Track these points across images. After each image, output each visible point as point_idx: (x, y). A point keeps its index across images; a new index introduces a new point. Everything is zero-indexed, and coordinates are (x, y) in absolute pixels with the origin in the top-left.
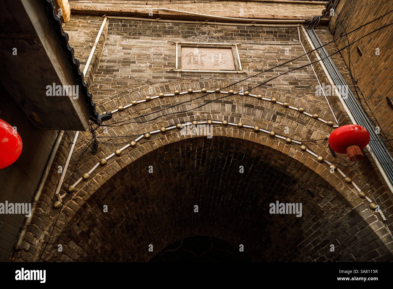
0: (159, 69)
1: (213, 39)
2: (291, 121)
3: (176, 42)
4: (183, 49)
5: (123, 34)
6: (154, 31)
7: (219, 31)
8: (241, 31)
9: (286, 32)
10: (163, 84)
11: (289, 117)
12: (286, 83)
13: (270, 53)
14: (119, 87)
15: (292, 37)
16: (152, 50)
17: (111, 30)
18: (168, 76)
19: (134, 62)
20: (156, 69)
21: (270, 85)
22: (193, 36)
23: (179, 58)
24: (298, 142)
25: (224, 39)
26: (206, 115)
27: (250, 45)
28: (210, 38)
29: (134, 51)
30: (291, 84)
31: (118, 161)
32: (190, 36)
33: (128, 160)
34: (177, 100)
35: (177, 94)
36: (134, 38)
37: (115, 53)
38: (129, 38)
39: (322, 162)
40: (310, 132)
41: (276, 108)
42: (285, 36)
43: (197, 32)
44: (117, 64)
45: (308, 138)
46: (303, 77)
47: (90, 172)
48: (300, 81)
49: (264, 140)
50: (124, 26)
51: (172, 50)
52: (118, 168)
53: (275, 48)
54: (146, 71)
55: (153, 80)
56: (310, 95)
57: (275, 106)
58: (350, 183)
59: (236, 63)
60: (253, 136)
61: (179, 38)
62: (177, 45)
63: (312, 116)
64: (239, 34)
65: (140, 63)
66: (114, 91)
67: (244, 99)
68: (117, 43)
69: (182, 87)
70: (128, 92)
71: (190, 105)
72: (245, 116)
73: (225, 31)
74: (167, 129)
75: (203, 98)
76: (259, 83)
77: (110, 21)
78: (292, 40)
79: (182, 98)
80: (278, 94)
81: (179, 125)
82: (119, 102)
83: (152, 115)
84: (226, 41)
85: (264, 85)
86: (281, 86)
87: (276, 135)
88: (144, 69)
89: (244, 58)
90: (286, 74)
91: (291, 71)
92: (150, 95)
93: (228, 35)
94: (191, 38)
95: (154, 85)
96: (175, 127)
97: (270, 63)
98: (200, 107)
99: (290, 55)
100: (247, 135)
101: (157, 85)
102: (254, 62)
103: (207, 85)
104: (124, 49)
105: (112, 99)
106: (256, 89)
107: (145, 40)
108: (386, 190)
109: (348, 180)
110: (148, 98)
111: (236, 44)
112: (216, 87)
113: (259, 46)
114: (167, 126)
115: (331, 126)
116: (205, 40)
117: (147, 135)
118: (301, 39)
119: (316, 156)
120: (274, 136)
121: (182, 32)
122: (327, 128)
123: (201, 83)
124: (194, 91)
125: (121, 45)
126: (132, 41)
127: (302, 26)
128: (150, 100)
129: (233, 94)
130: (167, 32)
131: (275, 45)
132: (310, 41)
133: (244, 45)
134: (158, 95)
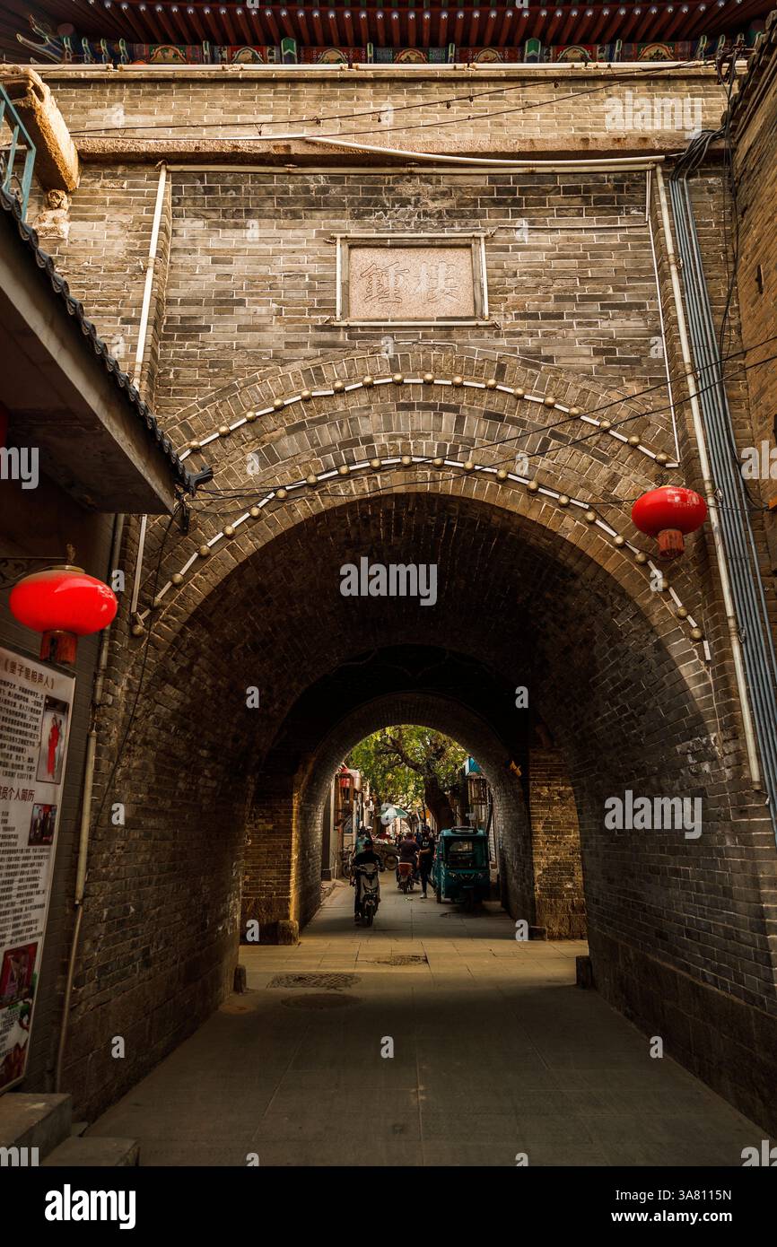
0: (299, 320)
1: (428, 219)
2: (579, 452)
3: (335, 235)
4: (355, 253)
5: (208, 214)
6: (281, 202)
7: (444, 194)
8: (500, 192)
9: (614, 188)
10: (308, 363)
11: (576, 444)
12: (586, 352)
13: (564, 258)
14: (215, 375)
15: (630, 202)
16: (282, 263)
17: (178, 204)
18: (318, 339)
19: (241, 303)
20: (291, 321)
21: (549, 359)
22: (378, 211)
23: (343, 284)
24: (582, 505)
25: (456, 217)
26: (399, 442)
28: (419, 217)
29: (239, 267)
30: (597, 352)
31: (231, 549)
32: (370, 213)
33: (249, 546)
34: (340, 405)
35: (340, 391)
36: (237, 226)
37: (195, 277)
38: (224, 227)
39: (622, 547)
40: (613, 480)
41: (552, 422)
42: (612, 200)
43: (388, 199)
44: (203, 309)
45: (606, 494)
46: (631, 333)
47: (183, 572)
48: (620, 344)
49: (514, 499)
50: (209, 190)
51: (326, 260)
52: (232, 562)
53: (580, 240)
54: (269, 328)
55: (286, 353)
56: (635, 383)
57: (550, 415)
59: (478, 297)
60: (493, 492)
61: (343, 221)
62: (338, 240)
63: (625, 440)
64: (493, 200)
65: (256, 302)
66: (206, 385)
67: (486, 399)
68: (197, 243)
69: (350, 368)
70: (236, 389)
71: (368, 417)
72: (481, 443)
73: (459, 194)
74: (320, 478)
75: (395, 398)
76: (526, 352)
77: (175, 177)
78: (628, 213)
79: (351, 400)
80: (563, 383)
81: (344, 470)
82: (218, 414)
83: (289, 444)
84: (460, 225)
85: (535, 358)
86: (575, 360)
87: (540, 490)
88: (266, 320)
89: (497, 279)
90: (589, 324)
91: (607, 314)
92: (281, 395)
93: (465, 205)
94: (372, 219)
95: (289, 367)
96: (336, 473)
97: (559, 290)
98: (388, 422)
99: (612, 262)
100: (482, 488)
101: (296, 367)
102: (520, 288)
103: (405, 364)
104: (215, 261)
105: (203, 405)
106: (516, 370)
107: (263, 230)
108: (719, 609)
109: (663, 585)
110: (278, 404)
111: (483, 235)
112: (426, 367)
113: (541, 236)
114: (319, 472)
115: (663, 464)
116: (408, 223)
117: (282, 493)
118: (650, 208)
119: (614, 535)
120: (536, 492)
121: (351, 203)
122: (652, 470)
123: (393, 359)
124: (376, 382)
125: (207, 250)
126: (231, 237)
127: (660, 170)
128: (283, 406)
129: (462, 386)
130: (314, 204)
131: (582, 230)
132: (667, 224)
133: (502, 236)
134: (300, 394)
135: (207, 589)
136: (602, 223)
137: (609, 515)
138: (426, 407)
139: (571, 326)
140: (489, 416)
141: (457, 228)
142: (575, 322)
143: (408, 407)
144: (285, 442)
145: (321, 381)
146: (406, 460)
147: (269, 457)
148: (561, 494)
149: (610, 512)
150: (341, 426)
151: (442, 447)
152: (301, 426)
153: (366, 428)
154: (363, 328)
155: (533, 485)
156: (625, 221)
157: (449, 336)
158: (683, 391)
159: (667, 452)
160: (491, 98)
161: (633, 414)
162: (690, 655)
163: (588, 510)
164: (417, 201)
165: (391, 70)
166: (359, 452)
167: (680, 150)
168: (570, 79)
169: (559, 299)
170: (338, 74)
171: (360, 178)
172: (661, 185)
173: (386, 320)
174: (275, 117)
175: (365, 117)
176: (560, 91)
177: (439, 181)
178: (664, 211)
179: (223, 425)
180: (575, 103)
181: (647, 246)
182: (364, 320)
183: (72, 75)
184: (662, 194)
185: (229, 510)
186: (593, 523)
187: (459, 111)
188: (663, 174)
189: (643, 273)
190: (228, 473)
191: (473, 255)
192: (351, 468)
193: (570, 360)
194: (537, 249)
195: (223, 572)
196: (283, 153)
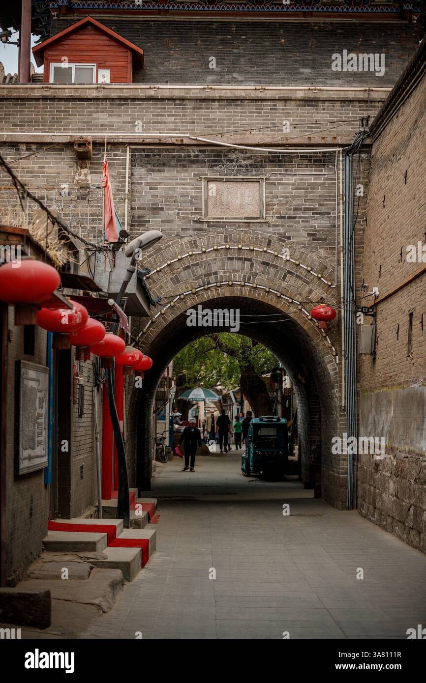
0: (187, 218)
1: (242, 168)
2: (298, 280)
3: (201, 176)
4: (210, 183)
5: (147, 165)
6: (178, 161)
7: (248, 158)
8: (272, 157)
9: (322, 156)
10: (191, 238)
11: (297, 276)
12: (304, 235)
13: (299, 189)
15: (329, 162)
16: (179, 190)
17: (134, 162)
18: (195, 227)
19: (162, 209)
20: (183, 218)
21: (289, 238)
22: (220, 165)
23: (205, 201)
24: (297, 303)
25: (254, 168)
26: (228, 274)
27: (279, 177)
28: (238, 167)
30: (309, 235)
31: (164, 318)
32: (216, 166)
33: (171, 317)
34: (204, 258)
35: (204, 252)
36: (159, 171)
37: (143, 196)
38: (153, 171)
39: (311, 320)
40: (310, 292)
41: (288, 267)
42: (321, 161)
43: (224, 160)
44: (146, 212)
45: (307, 299)
46: (323, 226)
47: (146, 328)
48: (319, 231)
49: (272, 300)
50: (147, 156)
51: (197, 188)
52: (164, 324)
53: (306, 180)
54: (174, 221)
55: (182, 233)
56: (322, 249)
57: (288, 263)
58: (325, 337)
60: (263, 296)
61: (205, 169)
62: (203, 179)
63: (316, 275)
64: (270, 160)
65: (168, 209)
67: (263, 256)
68: (142, 179)
69: (208, 241)
70: (162, 249)
71: (215, 263)
72: (260, 275)
73: (255, 158)
74: (197, 290)
75: (226, 255)
76: (279, 234)
77: (132, 150)
78: (328, 167)
79: (209, 255)
80: (294, 249)
81: (206, 287)
82: (156, 261)
83: (184, 275)
84: (255, 171)
85: (283, 237)
86: (300, 239)
87: (282, 296)
88: (171, 218)
89: (270, 199)
90: (307, 222)
91: (314, 217)
92: (180, 254)
93: (258, 162)
94: (218, 168)
95: (183, 240)
96: (203, 288)
97: (296, 205)
98: (223, 266)
99: (319, 191)
100: (259, 294)
101: (186, 240)
102: (280, 204)
103: (231, 239)
104: (150, 189)
105: (149, 257)
106: (276, 243)
107: (170, 173)
108: (341, 346)
109: (324, 334)
110: (179, 257)
111: (265, 177)
112: (239, 241)
113: (290, 177)
114: (196, 287)
115: (330, 286)
116: (233, 170)
117: (182, 296)
118: (337, 167)
119: (308, 315)
120: (280, 297)
121: (209, 161)
122: (326, 288)
123: (226, 237)
124: (219, 248)
125: (147, 183)
126: (156, 177)
127: (341, 151)
128: (182, 259)
129: (253, 250)
130: (193, 162)
131: (307, 175)
132: (341, 178)
133: (273, 177)
134: (188, 252)
135: (156, 334)
136: (316, 171)
137: (307, 307)
138: (239, 259)
139: (299, 222)
140: (264, 263)
141: (254, 173)
142: (301, 220)
143: (231, 259)
144: (183, 274)
145: (197, 246)
146: (230, 283)
147: (176, 280)
148: (290, 298)
149: (308, 305)
150: (205, 267)
151: (244, 276)
152: (188, 267)
153: (214, 268)
154: (213, 222)
155: (279, 294)
156: (326, 170)
157: (249, 226)
158: (339, 258)
159: (332, 280)
160: (271, 109)
161: (320, 264)
162: (332, 361)
163: (299, 305)
164: (237, 161)
165: (226, 89)
166: (212, 279)
167: (350, 145)
168: (307, 100)
169: (295, 209)
170: (203, 95)
171: (213, 151)
172: (341, 158)
173: (223, 218)
174: (175, 119)
175: (214, 119)
176: (302, 106)
177: (246, 153)
178: (341, 172)
179: (158, 266)
180: (308, 113)
181: (334, 184)
182: (214, 219)
183: (84, 95)
184: (341, 163)
185: (162, 303)
186: (301, 310)
187: (257, 116)
188: (342, 153)
189: (331, 198)
190: (161, 287)
191: (261, 186)
192: (209, 286)
193: (298, 239)
194: (288, 184)
195: (161, 328)
196: (180, 143)
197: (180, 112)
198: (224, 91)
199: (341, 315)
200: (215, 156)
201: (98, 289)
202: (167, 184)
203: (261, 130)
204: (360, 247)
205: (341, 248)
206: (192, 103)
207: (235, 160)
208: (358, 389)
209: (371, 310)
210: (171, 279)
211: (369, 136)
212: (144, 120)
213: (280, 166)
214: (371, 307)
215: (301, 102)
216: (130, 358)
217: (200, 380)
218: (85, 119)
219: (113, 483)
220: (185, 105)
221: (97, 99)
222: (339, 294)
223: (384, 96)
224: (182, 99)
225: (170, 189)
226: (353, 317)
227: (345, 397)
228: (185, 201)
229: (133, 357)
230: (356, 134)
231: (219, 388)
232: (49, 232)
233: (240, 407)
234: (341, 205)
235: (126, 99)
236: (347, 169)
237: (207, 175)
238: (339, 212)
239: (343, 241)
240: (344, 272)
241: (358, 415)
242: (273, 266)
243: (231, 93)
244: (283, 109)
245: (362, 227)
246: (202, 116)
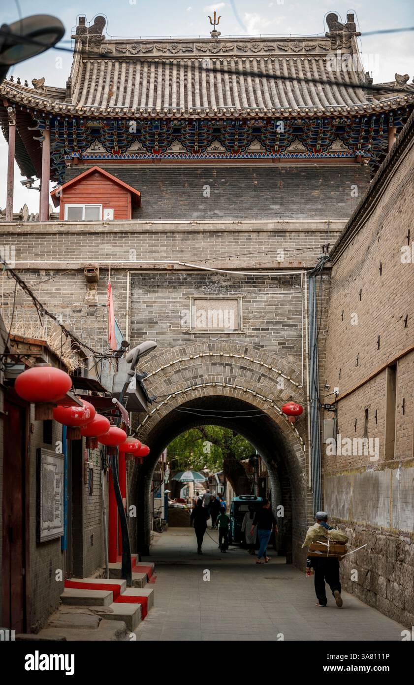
0: (177, 330)
1: (222, 289)
2: (270, 381)
3: (189, 296)
4: (196, 301)
5: (143, 287)
6: (170, 283)
7: (228, 280)
8: (248, 279)
9: (290, 278)
10: (181, 347)
11: (270, 378)
12: (276, 344)
13: (271, 305)
15: (296, 283)
16: (170, 307)
17: (133, 284)
18: (184, 338)
19: (157, 323)
20: (174, 331)
21: (262, 346)
22: (204, 286)
23: (192, 316)
24: (270, 400)
25: (232, 288)
26: (211, 377)
27: (254, 295)
28: (219, 288)
29: (155, 309)
30: (280, 344)
31: (158, 414)
32: (201, 287)
33: (165, 413)
34: (192, 363)
35: (192, 359)
36: (154, 291)
37: (140, 313)
38: (149, 292)
39: (282, 415)
41: (262, 371)
42: (289, 282)
43: (208, 282)
44: (144, 325)
45: (278, 397)
46: (292, 337)
47: (144, 421)
48: (287, 341)
49: (248, 398)
50: (144, 279)
51: (186, 306)
52: (159, 418)
53: (277, 298)
54: (167, 333)
55: (173, 343)
56: (291, 356)
57: (262, 367)
58: (294, 429)
59: (239, 321)
60: (242, 395)
61: (192, 289)
62: (190, 298)
63: (286, 377)
64: (246, 282)
65: (162, 323)
67: (241, 361)
68: (140, 298)
69: (195, 349)
70: (157, 357)
71: (201, 368)
72: (239, 377)
74: (186, 390)
75: (210, 361)
76: (255, 343)
77: (132, 275)
78: (294, 287)
79: (196, 361)
80: (267, 355)
81: (194, 387)
82: (152, 366)
83: (175, 377)
85: (258, 346)
86: (272, 347)
87: (257, 395)
88: (165, 330)
89: (246, 314)
90: (278, 333)
91: (284, 328)
92: (172, 360)
93: (236, 284)
94: (202, 289)
95: (174, 348)
96: (191, 388)
97: (268, 319)
98: (208, 370)
99: (288, 307)
100: (238, 394)
101: (177, 348)
102: (255, 318)
103: (214, 347)
104: (147, 306)
105: (146, 362)
106: (252, 351)
107: (163, 293)
108: (307, 437)
109: (293, 427)
110: (171, 363)
111: (242, 296)
112: (221, 349)
113: (263, 296)
114: (185, 388)
115: (297, 386)
116: (215, 290)
117: (174, 395)
118: (302, 286)
119: (280, 410)
120: (256, 396)
121: (195, 283)
122: (294, 388)
123: (210, 346)
124: (204, 355)
125: (144, 301)
126: (152, 296)
127: (306, 274)
128: (173, 364)
129: (233, 357)
130: (181, 284)
131: (278, 294)
132: (306, 297)
133: (249, 296)
134: (179, 359)
135: (152, 427)
136: (285, 290)
137: (278, 404)
138: (221, 364)
139: (271, 333)
140: (242, 368)
141: (233, 292)
142: (272, 332)
143: (214, 364)
144: (174, 377)
145: (185, 354)
146: (214, 384)
147: (169, 382)
148: (264, 397)
149: (279, 403)
150: (192, 371)
151: (226, 379)
152: (179, 371)
153: (200, 372)
154: (199, 334)
155: (255, 394)
156: (294, 290)
157: (229, 337)
158: (305, 363)
159: (299, 382)
160: (246, 239)
161: (289, 368)
162: (300, 449)
163: (272, 402)
164: (219, 282)
165: (209, 224)
166: (198, 381)
167: (313, 268)
168: (276, 231)
169: (268, 322)
170: (190, 228)
171: (198, 275)
172: (306, 280)
173: (207, 331)
174: (167, 249)
175: (200, 248)
176: (272, 236)
177: (226, 276)
178: (306, 291)
179: (154, 370)
180: (277, 242)
181: (300, 301)
182: (200, 331)
183: (92, 230)
184: (306, 284)
185: (157, 400)
186: (273, 407)
187: (234, 245)
188: (307, 275)
189: (298, 312)
190: (156, 388)
191: (239, 303)
192: (196, 387)
193: (269, 347)
194: (261, 301)
195: (157, 421)
196: (171, 268)
197: (171, 242)
198: (207, 225)
199: (307, 411)
200: (200, 279)
201: (104, 390)
202: (161, 302)
203: (239, 257)
204: (322, 354)
205: (307, 355)
206: (181, 235)
207: (217, 281)
208: (323, 473)
209: (332, 407)
210: (165, 381)
211: (329, 261)
212: (142, 250)
213: (254, 287)
214: (333, 404)
215: (271, 233)
216: (131, 446)
217: (190, 465)
218: (93, 249)
219: (118, 549)
220: (175, 237)
221: (103, 233)
222: (306, 393)
223: (342, 227)
224: (173, 232)
225: (162, 306)
226: (318, 412)
227: (311, 480)
228: (175, 317)
229: (134, 446)
230: (318, 259)
231: (206, 471)
232: (63, 343)
233: (223, 487)
234: (306, 319)
235: (126, 233)
236: (311, 288)
237: (193, 294)
238: (304, 325)
239: (309, 349)
240: (309, 375)
241: (323, 495)
242: (249, 370)
243: (213, 226)
244: (256, 239)
245: (324, 337)
246: (189, 245)
